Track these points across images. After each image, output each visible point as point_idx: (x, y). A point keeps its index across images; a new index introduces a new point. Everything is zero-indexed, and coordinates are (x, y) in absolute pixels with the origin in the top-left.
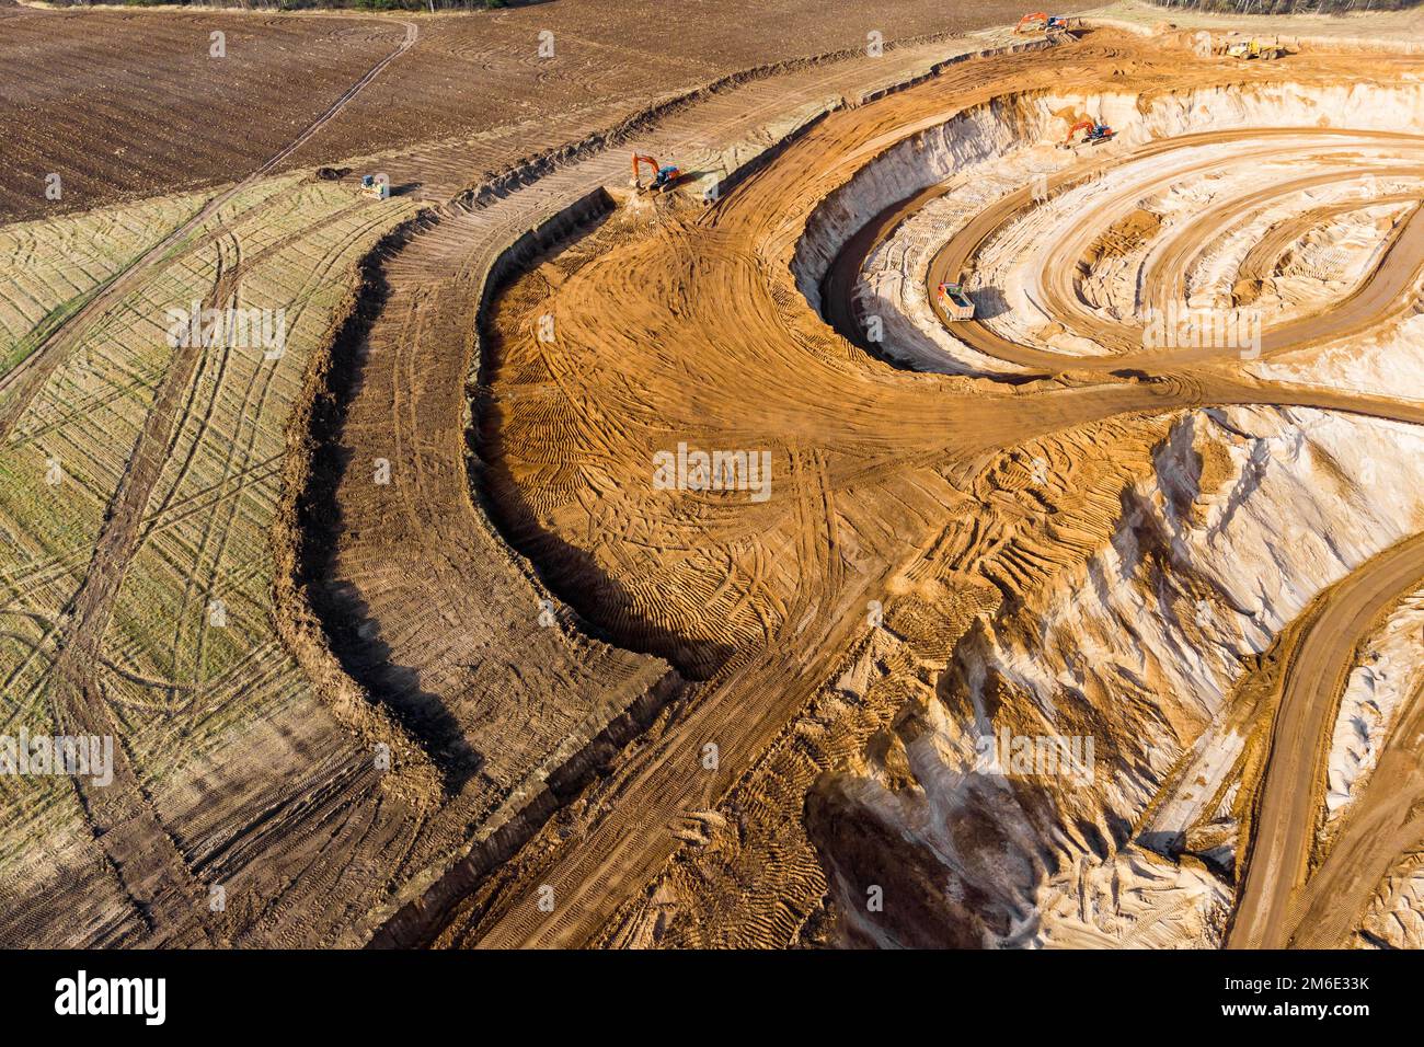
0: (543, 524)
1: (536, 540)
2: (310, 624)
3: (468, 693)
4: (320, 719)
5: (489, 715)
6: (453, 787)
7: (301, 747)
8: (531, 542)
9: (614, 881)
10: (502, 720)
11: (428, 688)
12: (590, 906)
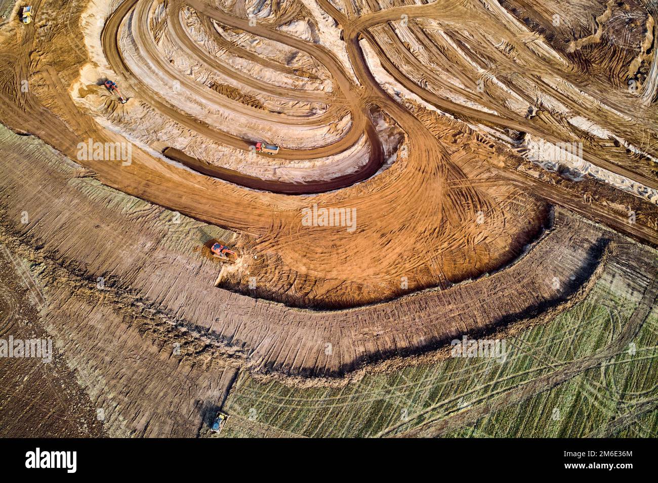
0: (507, 249)
1: (513, 250)
2: (582, 288)
3: (582, 247)
4: (605, 276)
5: (587, 240)
6: (609, 240)
7: (614, 276)
8: (514, 251)
9: (606, 212)
10: (586, 237)
11: (585, 255)
12: (613, 215)
